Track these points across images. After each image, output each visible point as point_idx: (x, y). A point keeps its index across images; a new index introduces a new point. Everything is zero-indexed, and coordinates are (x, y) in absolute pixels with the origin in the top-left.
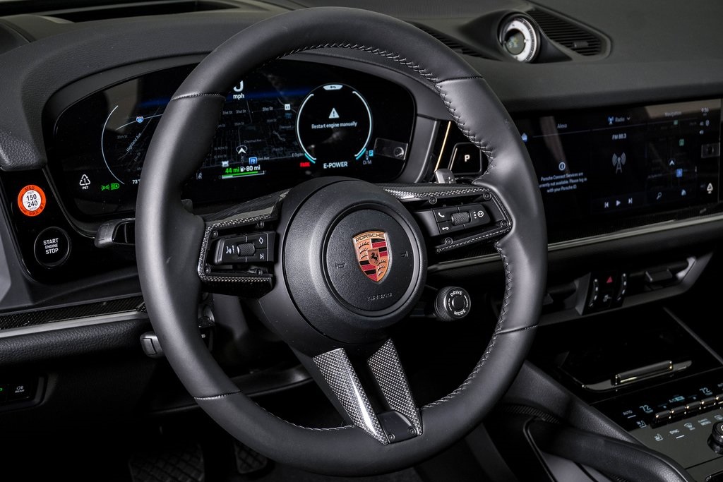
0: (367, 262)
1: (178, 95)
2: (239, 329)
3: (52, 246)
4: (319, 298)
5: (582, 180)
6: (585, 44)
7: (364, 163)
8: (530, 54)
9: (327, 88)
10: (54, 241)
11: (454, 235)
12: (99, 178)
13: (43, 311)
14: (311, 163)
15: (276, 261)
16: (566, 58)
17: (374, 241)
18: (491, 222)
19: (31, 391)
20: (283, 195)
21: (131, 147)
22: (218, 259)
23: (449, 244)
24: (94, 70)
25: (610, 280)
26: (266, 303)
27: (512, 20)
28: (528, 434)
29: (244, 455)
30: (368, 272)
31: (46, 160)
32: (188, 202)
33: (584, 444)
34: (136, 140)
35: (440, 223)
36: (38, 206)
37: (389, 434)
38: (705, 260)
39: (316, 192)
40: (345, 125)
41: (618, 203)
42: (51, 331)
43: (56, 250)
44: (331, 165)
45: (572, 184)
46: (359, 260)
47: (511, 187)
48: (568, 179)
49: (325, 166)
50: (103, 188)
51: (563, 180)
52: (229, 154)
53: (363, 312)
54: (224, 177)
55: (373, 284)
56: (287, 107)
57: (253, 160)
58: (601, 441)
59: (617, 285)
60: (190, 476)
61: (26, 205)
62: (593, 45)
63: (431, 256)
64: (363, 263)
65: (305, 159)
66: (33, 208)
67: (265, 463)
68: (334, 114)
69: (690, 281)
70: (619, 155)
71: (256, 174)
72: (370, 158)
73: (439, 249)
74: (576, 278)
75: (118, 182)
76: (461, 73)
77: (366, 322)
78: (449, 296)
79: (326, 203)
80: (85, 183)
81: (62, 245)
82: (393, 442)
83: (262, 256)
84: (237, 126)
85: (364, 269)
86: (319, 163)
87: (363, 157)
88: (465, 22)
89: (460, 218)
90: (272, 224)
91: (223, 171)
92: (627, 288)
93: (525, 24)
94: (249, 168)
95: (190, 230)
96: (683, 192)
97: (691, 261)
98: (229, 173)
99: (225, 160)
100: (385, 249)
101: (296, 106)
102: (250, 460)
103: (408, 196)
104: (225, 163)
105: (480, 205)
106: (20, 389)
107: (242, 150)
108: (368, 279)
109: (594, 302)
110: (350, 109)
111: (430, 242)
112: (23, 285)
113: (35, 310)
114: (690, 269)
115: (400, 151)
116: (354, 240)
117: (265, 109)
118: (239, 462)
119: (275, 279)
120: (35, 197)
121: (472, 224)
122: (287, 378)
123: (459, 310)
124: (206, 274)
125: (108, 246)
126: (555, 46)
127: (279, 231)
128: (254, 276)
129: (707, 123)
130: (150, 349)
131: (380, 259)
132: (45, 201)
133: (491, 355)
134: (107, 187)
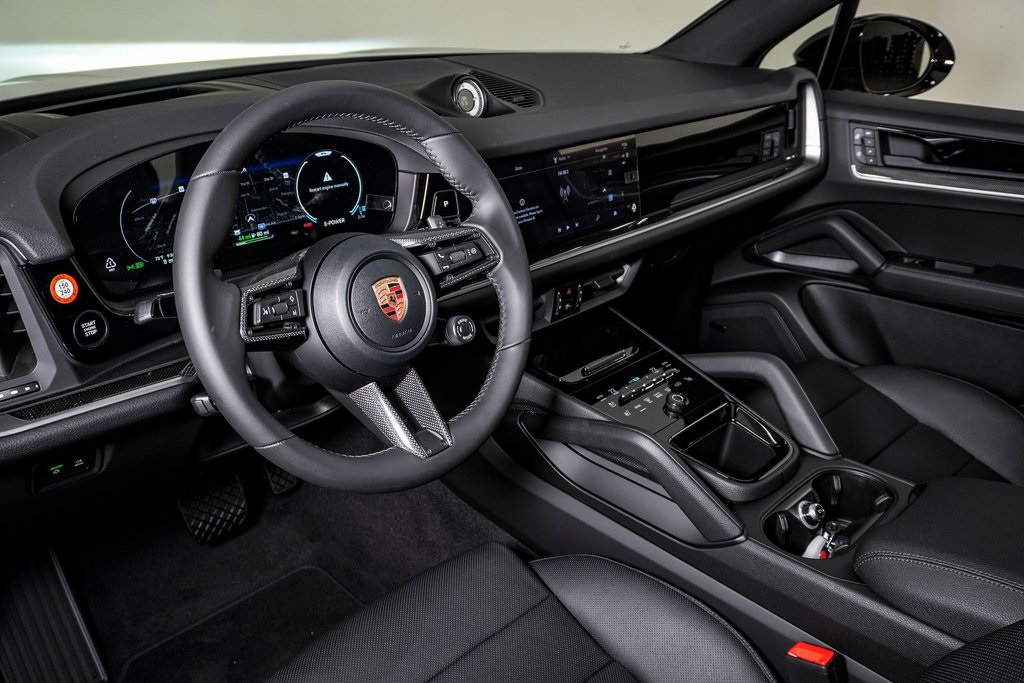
0: (387, 305)
1: (197, 175)
2: (276, 378)
3: (90, 328)
4: (351, 343)
5: (538, 212)
6: (522, 98)
7: (359, 217)
8: (480, 110)
9: (318, 155)
10: (91, 323)
11: (454, 272)
12: (124, 259)
13: (92, 389)
14: (313, 223)
15: (307, 315)
16: (510, 111)
17: (390, 286)
18: (483, 258)
19: (90, 462)
20: (302, 255)
21: (148, 228)
22: (257, 320)
23: (451, 280)
24: (101, 160)
25: (569, 292)
26: (301, 353)
27: (462, 82)
28: (521, 426)
29: (276, 478)
30: (390, 314)
31: (73, 248)
32: (218, 272)
33: (571, 428)
34: (152, 220)
35: (441, 262)
36: (71, 294)
37: (426, 450)
38: (637, 266)
39: (332, 249)
40: (338, 186)
41: (568, 227)
42: (104, 407)
43: (95, 332)
44: (330, 222)
45: (531, 216)
46: (380, 305)
47: (495, 225)
48: (528, 212)
49: (325, 224)
50: (129, 268)
51: (524, 213)
52: (239, 223)
53: (390, 349)
54: (238, 245)
55: (395, 324)
56: (286, 175)
57: (262, 226)
58: (586, 424)
59: (575, 294)
60: (233, 505)
61: (59, 294)
62: (529, 99)
63: (438, 292)
64: (383, 306)
65: (308, 221)
66: (67, 296)
67: (295, 481)
68: (327, 178)
69: (627, 284)
70: (565, 188)
71: (266, 238)
72: (363, 213)
73: (443, 285)
74: (543, 293)
75: (141, 261)
76: (441, 130)
77: (393, 357)
78: (457, 325)
79: (343, 258)
80: (111, 265)
81: (100, 326)
82: (430, 456)
83: (295, 313)
84: (244, 198)
85: (385, 311)
86: (320, 222)
87: (357, 213)
88: (421, 87)
89: (457, 256)
90: (298, 283)
91: (236, 239)
92: (583, 296)
93: (473, 85)
94: (259, 234)
95: (227, 298)
96: (615, 213)
97: (627, 268)
98: (242, 241)
99: (236, 229)
100: (400, 292)
101: (293, 174)
102: (282, 482)
103: (407, 243)
104: (237, 232)
105: (471, 243)
106: (80, 462)
107: (250, 218)
108: (390, 320)
109: (559, 311)
110: (341, 172)
111: (435, 280)
112: (68, 368)
113: (85, 389)
114: (626, 275)
115: (388, 204)
116: (374, 287)
117: (266, 179)
118: (273, 485)
119: (308, 331)
120: (66, 285)
121: (468, 260)
122: (312, 411)
123: (466, 335)
124: (249, 336)
125: (148, 323)
126: (499, 102)
127: (305, 288)
128: (290, 331)
129: (627, 154)
130: (202, 410)
131: (398, 301)
132: (77, 288)
133: (497, 368)
134: (132, 267)
